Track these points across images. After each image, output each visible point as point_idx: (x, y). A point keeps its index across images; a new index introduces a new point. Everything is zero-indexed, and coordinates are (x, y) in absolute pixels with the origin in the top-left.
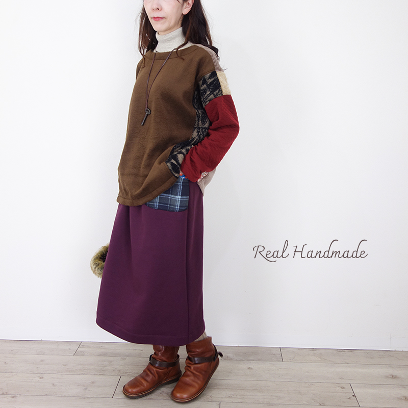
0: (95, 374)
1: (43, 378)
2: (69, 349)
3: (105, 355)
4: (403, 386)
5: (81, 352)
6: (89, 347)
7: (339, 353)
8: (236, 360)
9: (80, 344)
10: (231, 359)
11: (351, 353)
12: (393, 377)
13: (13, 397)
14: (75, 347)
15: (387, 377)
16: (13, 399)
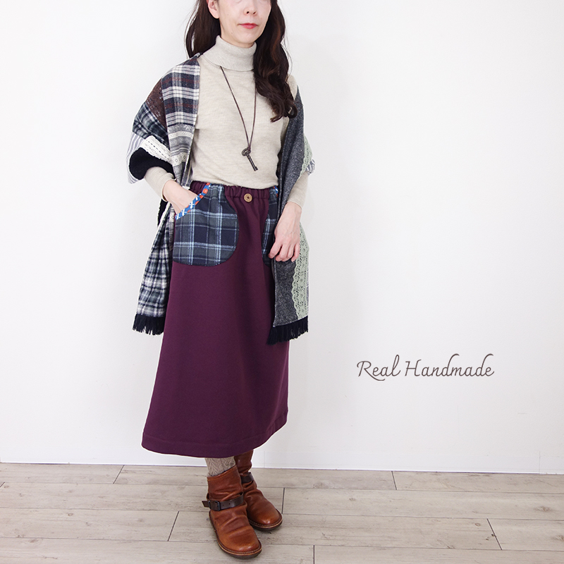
0: (143, 510)
1: (72, 514)
2: (108, 475)
3: (155, 482)
4: (558, 522)
5: (124, 479)
6: (134, 472)
7: (472, 477)
8: (334, 488)
9: (122, 468)
10: (327, 487)
11: (487, 477)
12: (545, 510)
13: (32, 541)
14: (115, 473)
15: (536, 510)
16: (32, 544)
